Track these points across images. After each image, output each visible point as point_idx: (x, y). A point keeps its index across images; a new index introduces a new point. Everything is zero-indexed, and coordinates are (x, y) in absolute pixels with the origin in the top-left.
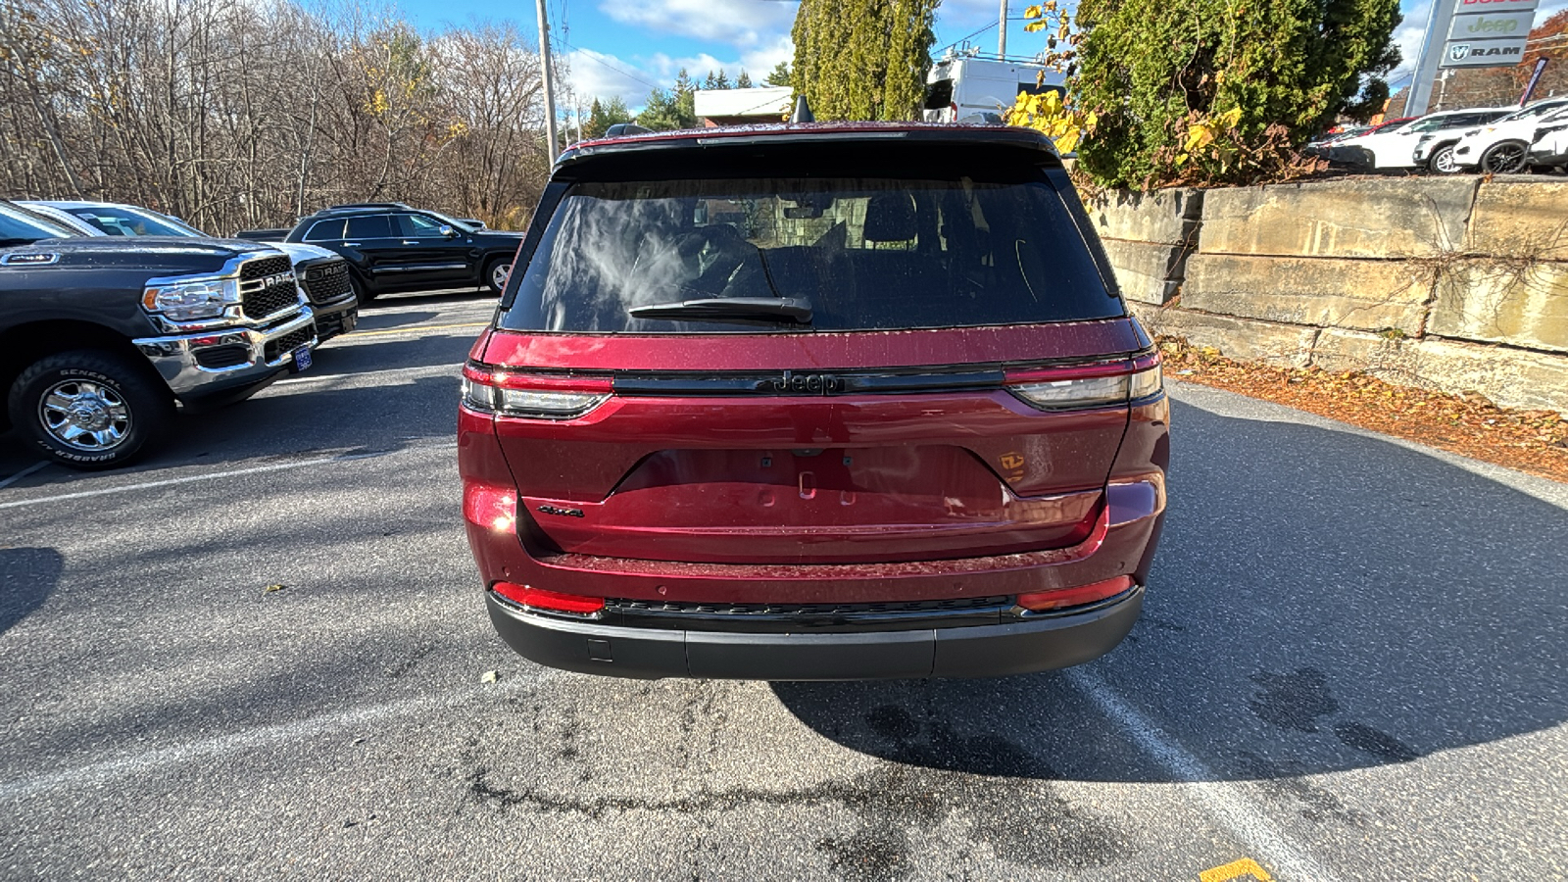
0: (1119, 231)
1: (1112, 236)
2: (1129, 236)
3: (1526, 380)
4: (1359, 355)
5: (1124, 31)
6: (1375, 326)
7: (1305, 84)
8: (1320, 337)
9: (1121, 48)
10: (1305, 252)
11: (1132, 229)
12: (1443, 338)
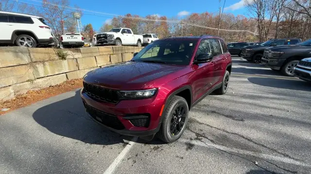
6: (26, 80)
12: (38, 78)
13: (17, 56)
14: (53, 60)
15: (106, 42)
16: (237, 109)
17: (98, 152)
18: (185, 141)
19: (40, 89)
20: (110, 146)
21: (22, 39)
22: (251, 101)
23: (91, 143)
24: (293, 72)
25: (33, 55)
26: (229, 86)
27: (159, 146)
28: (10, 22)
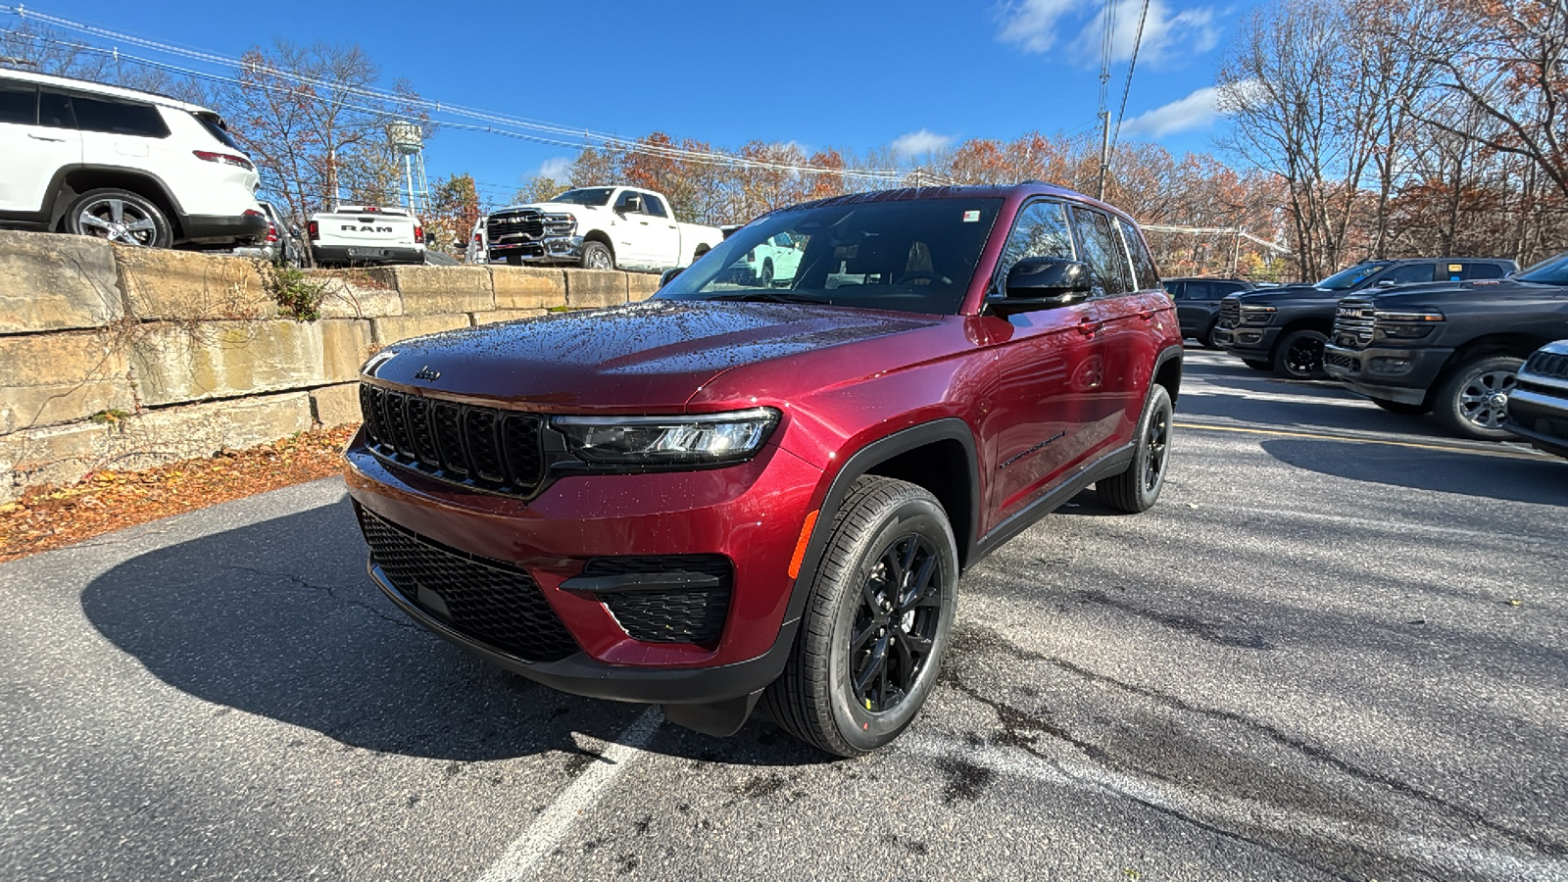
6: (86, 413)
12: (153, 408)
13: (52, 284)
14: (246, 317)
15: (536, 251)
16: (1223, 586)
17: (413, 801)
18: (935, 748)
19: (158, 464)
20: (487, 767)
21: (97, 212)
22: (1293, 549)
23: (382, 747)
24: (1493, 415)
25: (142, 286)
26: (1169, 473)
27: (783, 772)
28: (46, 122)
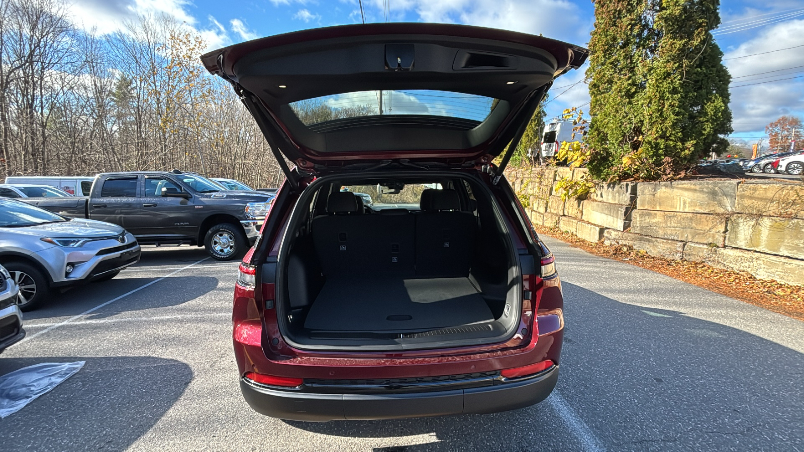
0: (607, 199)
1: (605, 201)
2: (611, 201)
3: (766, 267)
4: (701, 254)
5: (605, 119)
6: (705, 242)
7: (683, 141)
8: (686, 246)
9: (603, 126)
10: (678, 210)
11: (612, 199)
12: (730, 247)
13: (714, 198)
25: (740, 199)
